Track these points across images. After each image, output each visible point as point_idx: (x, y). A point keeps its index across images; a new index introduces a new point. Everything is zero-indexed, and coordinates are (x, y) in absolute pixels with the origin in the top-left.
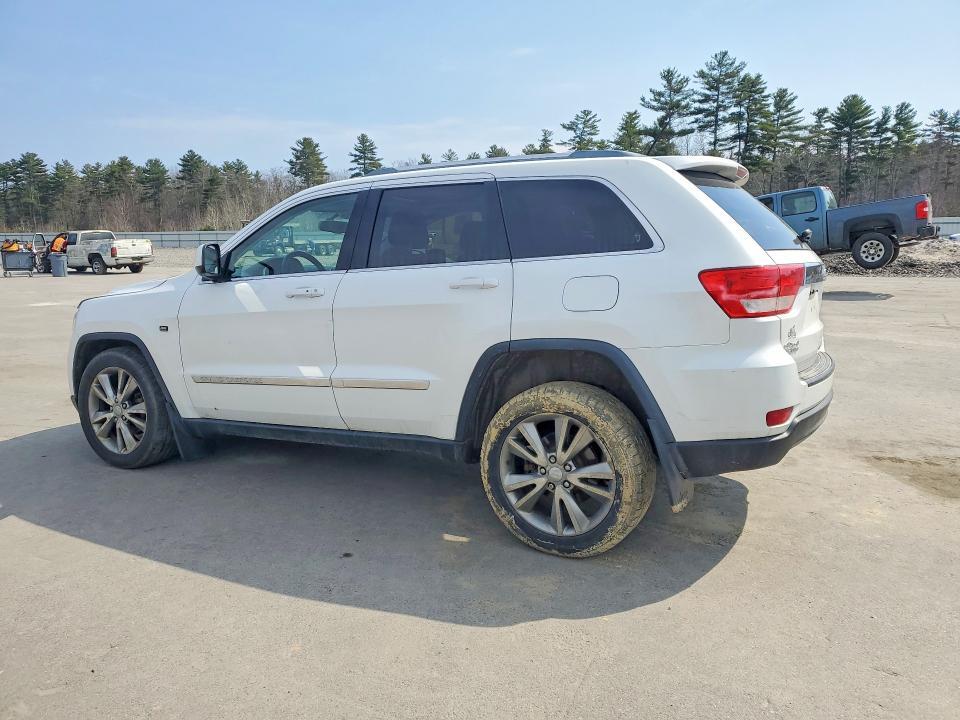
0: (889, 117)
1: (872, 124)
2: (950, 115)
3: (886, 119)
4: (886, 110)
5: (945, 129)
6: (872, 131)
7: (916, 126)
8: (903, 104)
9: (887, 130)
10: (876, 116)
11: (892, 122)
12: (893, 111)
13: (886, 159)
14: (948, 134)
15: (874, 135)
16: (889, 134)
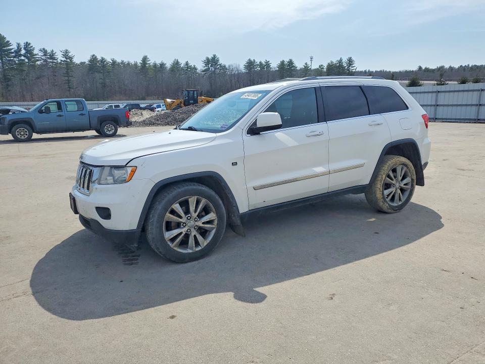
0: (21, 48)
1: (13, 51)
2: (49, 51)
3: (19, 50)
4: (18, 44)
5: (48, 58)
6: (13, 55)
7: (36, 55)
8: (27, 43)
9: (21, 55)
10: (14, 47)
11: (23, 52)
12: (22, 45)
13: (24, 70)
14: (49, 60)
15: (14, 57)
16: (23, 58)
